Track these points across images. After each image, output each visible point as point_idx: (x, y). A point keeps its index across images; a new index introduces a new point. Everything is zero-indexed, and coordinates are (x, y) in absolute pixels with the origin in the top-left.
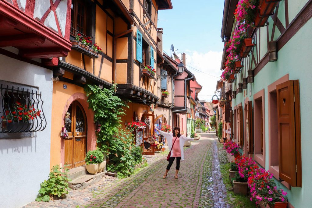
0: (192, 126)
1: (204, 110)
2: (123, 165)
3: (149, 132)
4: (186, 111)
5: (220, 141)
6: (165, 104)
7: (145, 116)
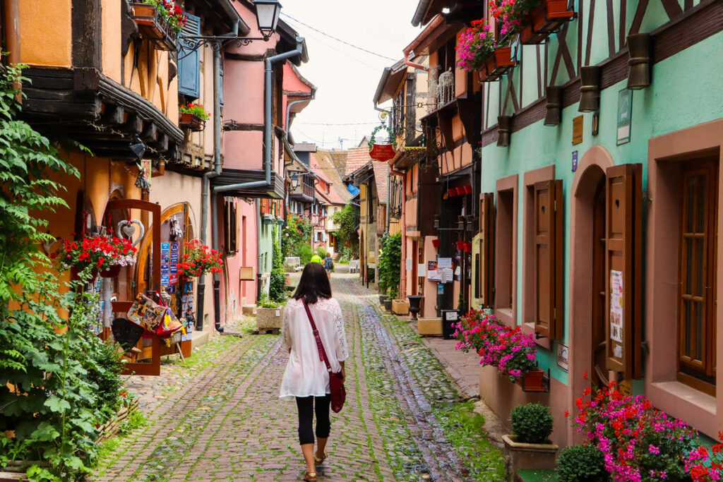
0: (274, 246)
1: (309, 180)
2: (56, 435)
3: (128, 279)
4: (271, 187)
5: (389, 307)
6: (190, 156)
7: (118, 207)
